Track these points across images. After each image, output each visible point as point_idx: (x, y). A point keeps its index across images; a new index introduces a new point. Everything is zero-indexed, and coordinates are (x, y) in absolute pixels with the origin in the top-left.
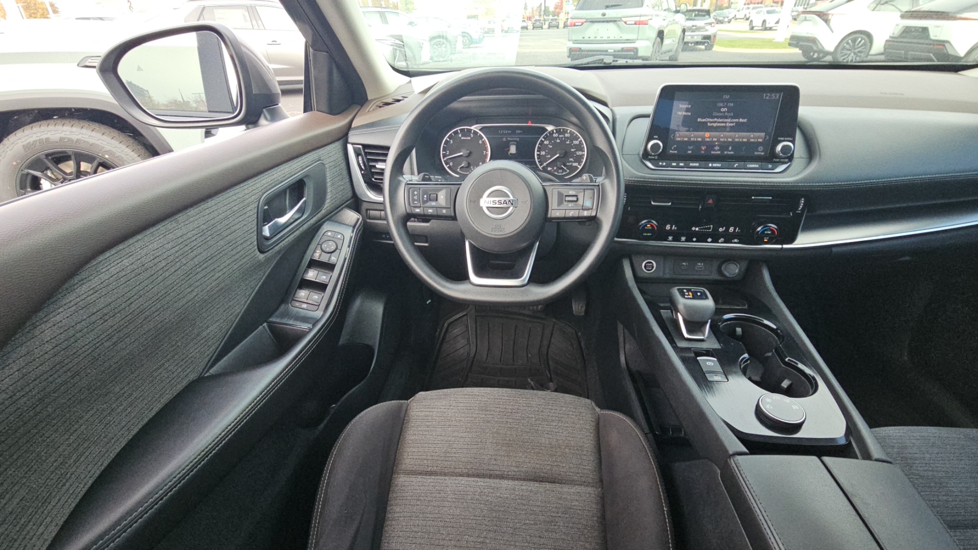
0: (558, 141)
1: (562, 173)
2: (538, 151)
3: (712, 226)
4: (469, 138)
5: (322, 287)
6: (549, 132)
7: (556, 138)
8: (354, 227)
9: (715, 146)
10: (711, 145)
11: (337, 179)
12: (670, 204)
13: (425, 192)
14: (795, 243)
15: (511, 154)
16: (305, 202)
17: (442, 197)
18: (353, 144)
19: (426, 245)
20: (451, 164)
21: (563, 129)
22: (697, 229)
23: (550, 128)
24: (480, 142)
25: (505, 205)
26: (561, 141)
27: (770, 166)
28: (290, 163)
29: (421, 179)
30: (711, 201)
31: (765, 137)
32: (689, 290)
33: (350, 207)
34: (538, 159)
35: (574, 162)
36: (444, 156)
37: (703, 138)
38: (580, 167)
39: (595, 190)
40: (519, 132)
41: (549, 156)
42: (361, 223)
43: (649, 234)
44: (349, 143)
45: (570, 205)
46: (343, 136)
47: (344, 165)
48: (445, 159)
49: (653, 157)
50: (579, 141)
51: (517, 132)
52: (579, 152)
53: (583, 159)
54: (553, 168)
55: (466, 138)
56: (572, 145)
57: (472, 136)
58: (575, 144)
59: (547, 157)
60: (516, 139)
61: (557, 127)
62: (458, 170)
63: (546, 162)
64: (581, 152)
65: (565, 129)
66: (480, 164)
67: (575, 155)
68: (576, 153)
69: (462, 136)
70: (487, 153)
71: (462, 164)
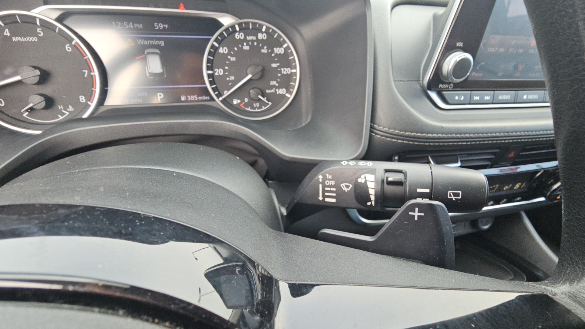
0: (246, 48)
1: (260, 107)
2: (208, 68)
4: (35, 39)
6: (227, 30)
7: (241, 42)
21: (254, 24)
23: (226, 20)
24: (68, 48)
26: (252, 47)
30: (512, 154)
34: (211, 83)
35: (279, 87)
38: (291, 97)
40: (161, 26)
41: (232, 78)
49: (447, 86)
50: (285, 49)
51: (156, 27)
52: (285, 69)
53: (295, 82)
54: (242, 101)
55: (25, 40)
56: (273, 55)
57: (40, 33)
58: (278, 53)
59: (228, 79)
60: (158, 43)
61: (241, 19)
62: (25, 115)
63: (228, 90)
64: (289, 69)
65: (256, 24)
66: (82, 99)
67: (279, 75)
68: (281, 71)
69: (13, 34)
70: (92, 74)
71: (29, 103)
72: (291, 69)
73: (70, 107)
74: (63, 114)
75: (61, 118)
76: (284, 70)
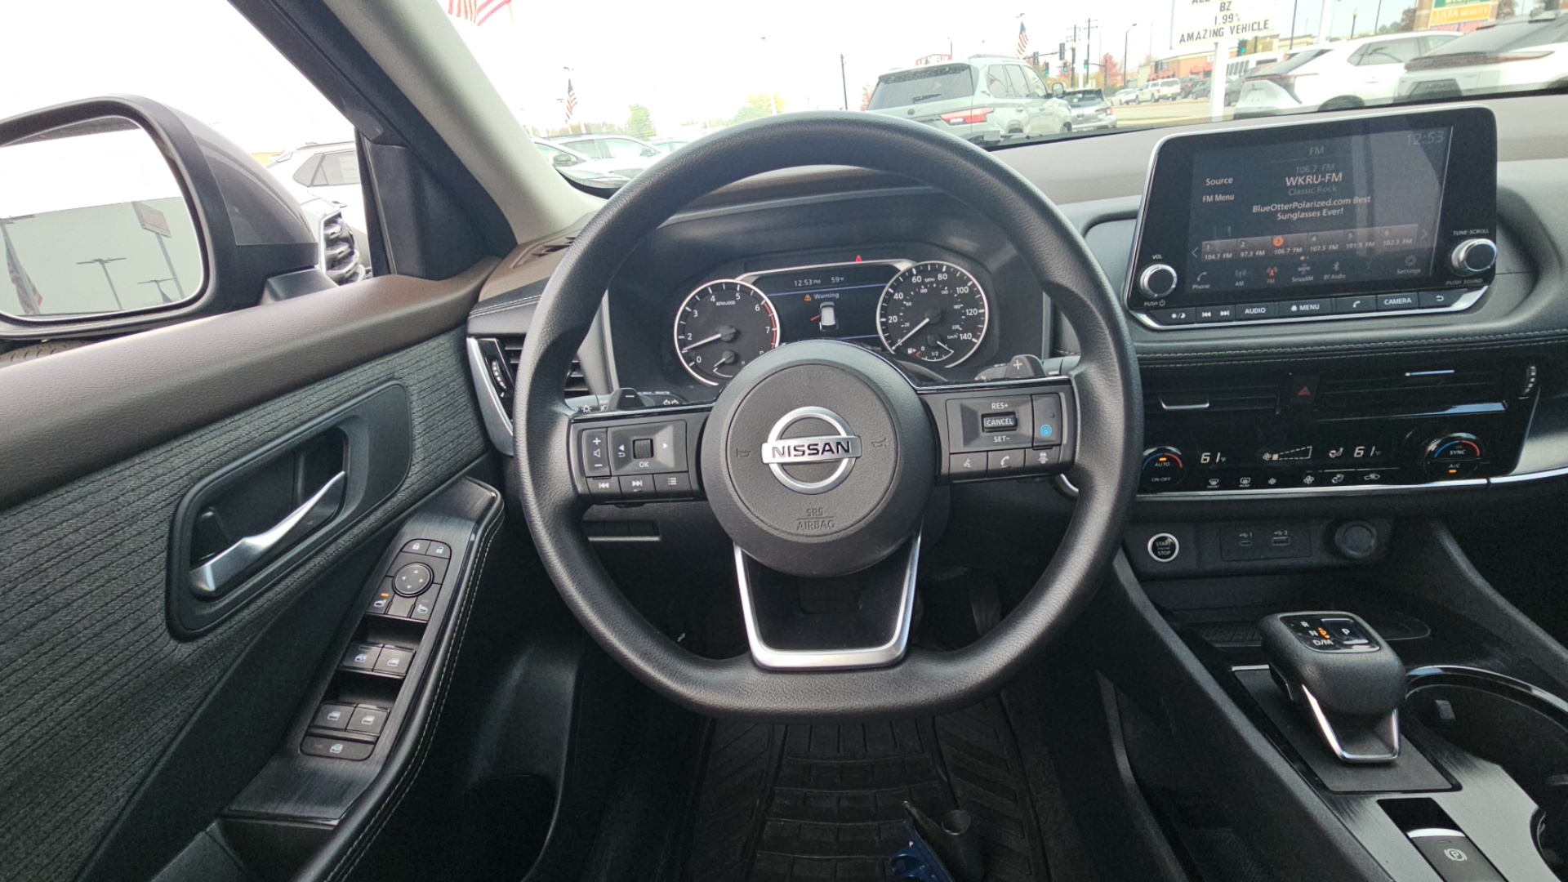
0: (924, 291)
1: (940, 356)
2: (882, 316)
3: (1311, 447)
4: (733, 303)
5: (385, 688)
6: (903, 275)
7: (918, 285)
8: (479, 522)
9: (1300, 264)
10: (1288, 264)
11: (439, 417)
12: (1207, 405)
13: (620, 438)
14: (1518, 469)
15: (823, 326)
16: (345, 478)
17: (664, 444)
18: (478, 336)
19: (656, 539)
20: (699, 360)
21: (933, 265)
22: (1275, 457)
23: (903, 265)
24: (757, 308)
25: (827, 456)
26: (931, 289)
27: (1440, 298)
28: (300, 394)
29: (615, 404)
30: (1305, 391)
31: (1420, 234)
32: (1315, 623)
33: (478, 475)
34: (884, 331)
35: (963, 332)
36: (683, 344)
37: (1270, 249)
38: (978, 342)
39: (1062, 395)
40: (838, 279)
41: (907, 324)
42: (498, 509)
43: (1165, 479)
44: (471, 335)
45: (998, 439)
46: (456, 323)
47: (459, 383)
48: (685, 350)
49: (1156, 303)
50: (969, 287)
51: (834, 280)
52: (971, 310)
53: (983, 324)
54: (918, 349)
55: (726, 304)
56: (956, 295)
57: (738, 297)
58: (962, 293)
59: (902, 326)
60: (833, 296)
61: (918, 262)
62: (714, 371)
63: (902, 338)
64: (975, 309)
65: (935, 264)
67: (963, 317)
68: (966, 312)
69: (718, 300)
70: (773, 329)
71: (721, 359)
72: (978, 309)
76: (969, 312)
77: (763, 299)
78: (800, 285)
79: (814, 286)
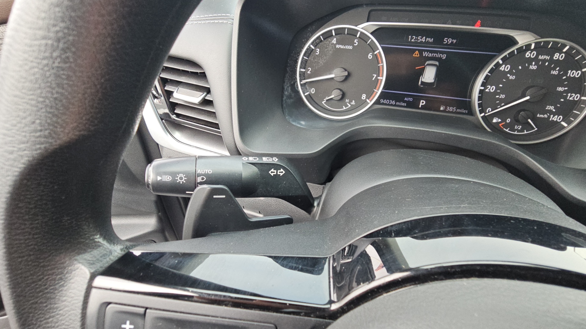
0: (533, 67)
1: (522, 130)
2: (482, 84)
4: (350, 47)
6: (520, 49)
7: (530, 61)
15: (422, 82)
20: (313, 92)
21: (555, 42)
24: (370, 56)
26: (541, 67)
34: (480, 98)
35: (556, 114)
36: (303, 77)
38: (568, 127)
40: (450, 41)
41: (503, 96)
48: (304, 81)
50: (583, 72)
51: (445, 42)
52: (574, 95)
53: (582, 111)
54: (504, 120)
55: (344, 48)
56: (564, 78)
57: (356, 43)
58: (572, 76)
59: (497, 97)
60: (441, 56)
61: (542, 38)
62: (323, 102)
64: (578, 95)
65: (558, 43)
66: (364, 97)
67: (563, 100)
68: (567, 96)
69: (338, 43)
70: (379, 78)
71: (331, 95)
72: (582, 96)
73: (353, 101)
74: (346, 106)
75: (344, 108)
76: (571, 96)
77: (378, 49)
78: (412, 40)
79: (427, 43)
